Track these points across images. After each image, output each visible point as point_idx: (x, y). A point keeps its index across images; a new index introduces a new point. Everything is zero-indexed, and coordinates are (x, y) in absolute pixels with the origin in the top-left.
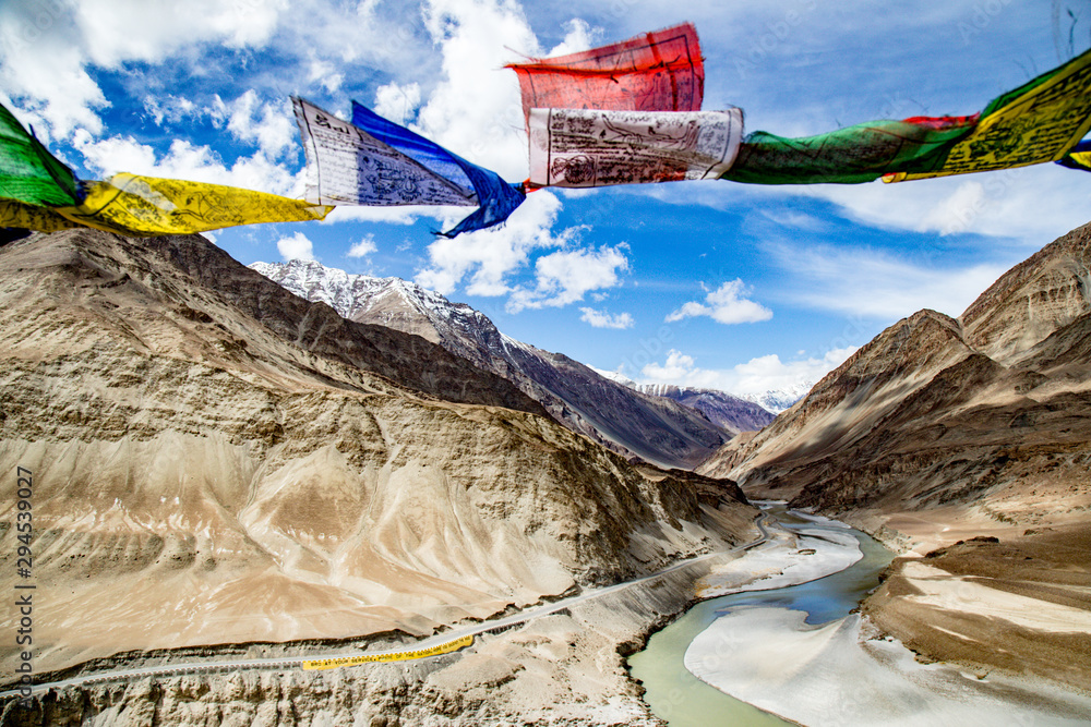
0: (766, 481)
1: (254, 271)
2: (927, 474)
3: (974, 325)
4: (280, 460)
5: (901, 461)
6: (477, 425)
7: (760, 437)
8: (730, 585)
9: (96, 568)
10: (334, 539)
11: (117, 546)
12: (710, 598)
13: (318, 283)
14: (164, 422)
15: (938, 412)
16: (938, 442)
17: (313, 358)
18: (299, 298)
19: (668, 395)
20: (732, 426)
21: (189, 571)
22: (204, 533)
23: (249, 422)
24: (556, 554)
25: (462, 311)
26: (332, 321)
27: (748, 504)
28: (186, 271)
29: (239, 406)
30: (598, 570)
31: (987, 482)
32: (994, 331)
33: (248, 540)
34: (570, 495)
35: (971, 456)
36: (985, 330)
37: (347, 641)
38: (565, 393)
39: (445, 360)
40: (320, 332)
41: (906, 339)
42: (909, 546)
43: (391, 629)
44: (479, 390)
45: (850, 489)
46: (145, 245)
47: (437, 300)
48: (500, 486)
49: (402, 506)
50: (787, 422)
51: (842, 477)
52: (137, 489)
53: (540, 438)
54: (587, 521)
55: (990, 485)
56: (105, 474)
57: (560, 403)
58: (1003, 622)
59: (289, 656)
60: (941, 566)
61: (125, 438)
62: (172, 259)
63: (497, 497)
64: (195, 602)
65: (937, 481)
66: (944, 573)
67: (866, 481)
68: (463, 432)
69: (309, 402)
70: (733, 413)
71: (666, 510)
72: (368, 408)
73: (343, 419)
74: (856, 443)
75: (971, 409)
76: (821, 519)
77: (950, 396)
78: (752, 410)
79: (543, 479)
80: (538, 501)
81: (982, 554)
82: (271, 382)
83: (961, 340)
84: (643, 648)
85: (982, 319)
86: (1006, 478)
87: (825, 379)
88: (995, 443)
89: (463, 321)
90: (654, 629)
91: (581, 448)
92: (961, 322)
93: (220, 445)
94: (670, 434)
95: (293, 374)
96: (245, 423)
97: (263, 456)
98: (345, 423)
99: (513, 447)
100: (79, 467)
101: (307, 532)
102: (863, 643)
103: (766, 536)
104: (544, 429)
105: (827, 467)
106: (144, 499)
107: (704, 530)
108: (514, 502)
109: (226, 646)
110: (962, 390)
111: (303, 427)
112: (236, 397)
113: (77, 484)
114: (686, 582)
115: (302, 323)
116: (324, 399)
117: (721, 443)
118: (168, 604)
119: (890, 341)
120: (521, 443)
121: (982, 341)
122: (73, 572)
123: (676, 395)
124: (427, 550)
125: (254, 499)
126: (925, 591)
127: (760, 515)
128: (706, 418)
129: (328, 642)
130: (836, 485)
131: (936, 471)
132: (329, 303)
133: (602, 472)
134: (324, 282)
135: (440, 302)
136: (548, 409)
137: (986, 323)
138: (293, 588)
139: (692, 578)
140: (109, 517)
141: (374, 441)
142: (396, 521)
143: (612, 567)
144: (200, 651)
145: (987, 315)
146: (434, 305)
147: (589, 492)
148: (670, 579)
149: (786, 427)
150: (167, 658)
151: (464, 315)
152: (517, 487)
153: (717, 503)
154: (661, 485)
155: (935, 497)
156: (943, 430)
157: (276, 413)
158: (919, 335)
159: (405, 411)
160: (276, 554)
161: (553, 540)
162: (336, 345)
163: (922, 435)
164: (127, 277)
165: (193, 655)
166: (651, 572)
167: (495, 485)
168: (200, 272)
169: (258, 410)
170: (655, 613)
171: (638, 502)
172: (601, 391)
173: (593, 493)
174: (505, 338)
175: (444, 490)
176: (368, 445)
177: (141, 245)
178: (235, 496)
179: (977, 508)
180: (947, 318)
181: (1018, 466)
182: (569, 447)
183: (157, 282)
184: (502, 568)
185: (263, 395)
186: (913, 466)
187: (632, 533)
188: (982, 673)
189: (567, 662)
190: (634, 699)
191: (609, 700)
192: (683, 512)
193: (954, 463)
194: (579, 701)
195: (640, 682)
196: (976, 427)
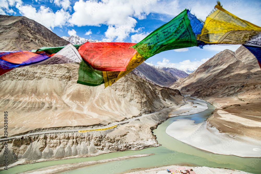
0: (186, 90)
1: (63, 39)
2: (224, 89)
3: (238, 54)
4: (71, 84)
5: (218, 86)
7: (185, 80)
8: (177, 114)
9: (30, 110)
10: (84, 103)
11: (34, 105)
12: (172, 117)
13: (78, 42)
14: (43, 76)
15: (228, 74)
16: (228, 82)
19: (163, 69)
20: (178, 77)
21: (51, 110)
22: (54, 102)
23: (63, 75)
24: (136, 106)
27: (181, 95)
28: (46, 39)
29: (61, 71)
30: (146, 110)
32: (243, 55)
33: (64, 103)
34: (140, 93)
35: (235, 85)
36: (241, 55)
37: (88, 126)
38: (138, 68)
41: (221, 56)
42: (219, 106)
43: (98, 123)
45: (206, 92)
46: (36, 32)
48: (123, 90)
49: (100, 95)
50: (191, 76)
51: (204, 89)
52: (38, 91)
53: (133, 79)
54: (143, 99)
55: (240, 92)
56: (30, 88)
57: (137, 71)
58: (240, 124)
59: (75, 129)
60: (226, 111)
61: (34, 80)
62: (42, 36)
63: (122, 93)
64: (53, 117)
65: (227, 91)
66: (227, 113)
67: (210, 91)
69: (77, 71)
70: (178, 74)
71: (162, 96)
74: (208, 81)
75: (236, 74)
76: (198, 99)
77: (231, 71)
78: (183, 73)
79: (133, 89)
80: (132, 94)
81: (236, 108)
82: (68, 66)
83: (235, 57)
84: (156, 128)
85: (241, 52)
86: (243, 91)
87: (201, 66)
88: (241, 82)
90: (159, 124)
91: (142, 82)
92: (235, 53)
93: (57, 81)
94: (163, 79)
95: (73, 64)
96: (62, 76)
97: (67, 83)
99: (126, 81)
100: (24, 86)
101: (78, 101)
102: (207, 128)
103: (186, 103)
104: (133, 77)
105: (200, 87)
106: (40, 94)
107: (171, 101)
108: (126, 94)
109: (61, 127)
110: (234, 69)
111: (76, 76)
112: (60, 69)
113: (24, 91)
114: (166, 113)
117: (175, 81)
118: (47, 118)
119: (218, 57)
120: (128, 80)
121: (240, 57)
122: (25, 111)
123: (165, 69)
124: (106, 105)
125: (65, 93)
126: (222, 117)
127: (184, 98)
128: (172, 75)
129: (84, 126)
130: (203, 91)
131: (227, 89)
133: (147, 87)
134: (80, 41)
136: (134, 72)
137: (242, 53)
138: (75, 114)
139: (168, 113)
140: (32, 98)
142: (99, 99)
143: (149, 110)
144: (55, 128)
145: (242, 51)
147: (144, 92)
148: (163, 112)
149: (191, 77)
150: (47, 130)
152: (127, 90)
153: (174, 95)
154: (161, 90)
155: (226, 95)
156: (229, 79)
157: (69, 73)
158: (225, 55)
160: (71, 106)
161: (135, 103)
163: (224, 80)
164: (32, 41)
165: (53, 129)
166: (158, 111)
167: (122, 90)
168: (49, 39)
169: (65, 72)
170: (159, 120)
171: (155, 94)
172: (147, 68)
173: (145, 92)
175: (110, 91)
177: (35, 32)
178: (61, 93)
179: (236, 98)
180: (232, 51)
181: (246, 88)
182: (139, 81)
183: (39, 42)
184: (124, 109)
185: (66, 69)
186: (221, 87)
187: (154, 102)
188: (234, 135)
189: (139, 131)
190: (154, 140)
191: (148, 140)
192: (166, 97)
193: (231, 87)
194: (142, 140)
195: (155, 136)
196: (237, 78)
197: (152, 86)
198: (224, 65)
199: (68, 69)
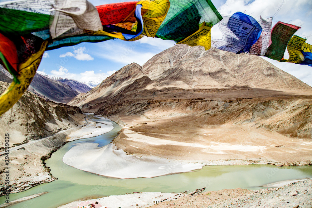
0: (88, 107)
2: (131, 106)
3: (146, 68)
5: (125, 103)
7: (87, 95)
8: (77, 137)
12: (71, 141)
15: (135, 90)
16: (134, 98)
19: (59, 80)
20: (78, 91)
24: (19, 130)
27: (82, 114)
30: (34, 135)
31: (145, 109)
32: (150, 70)
34: (25, 111)
35: (142, 102)
36: (148, 70)
42: (125, 125)
45: (111, 110)
50: (95, 90)
51: (109, 107)
54: (30, 119)
55: (146, 110)
60: (133, 130)
65: (134, 108)
66: (134, 132)
67: (116, 108)
71: (57, 115)
74: (113, 97)
76: (103, 118)
77: (138, 86)
78: (85, 86)
79: (15, 105)
80: (13, 113)
81: (143, 127)
83: (142, 72)
84: (50, 157)
85: (148, 67)
86: (149, 108)
87: (106, 79)
88: (148, 99)
90: (53, 152)
91: (29, 96)
92: (142, 67)
94: (59, 93)
102: (113, 151)
103: (87, 123)
105: (105, 104)
107: (69, 121)
110: (141, 85)
114: (63, 137)
117: (75, 96)
119: (124, 70)
121: (147, 73)
123: (62, 81)
126: (129, 137)
127: (86, 117)
128: (71, 88)
130: (108, 109)
131: (133, 106)
133: (36, 103)
137: (148, 68)
139: (65, 136)
143: (39, 133)
145: (149, 66)
147: (32, 110)
148: (58, 136)
149: (94, 92)
153: (73, 113)
154: (56, 108)
155: (132, 112)
156: (136, 95)
158: (132, 69)
161: (19, 126)
163: (130, 96)
166: (52, 134)
170: (54, 147)
171: (48, 113)
172: (36, 78)
173: (33, 110)
179: (142, 115)
180: (139, 65)
181: (152, 105)
186: (127, 104)
187: (46, 123)
188: (141, 156)
189: (24, 164)
190: (47, 173)
191: (39, 174)
192: (63, 116)
193: (138, 104)
194: (28, 176)
195: (49, 168)
196: (144, 95)
197: (43, 101)
198: (131, 80)
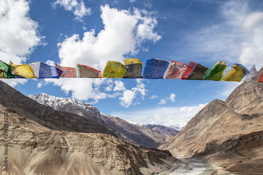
1: (29, 97)
3: (229, 103)
4: (36, 153)
6: (94, 139)
7: (175, 137)
13: (47, 100)
16: (223, 135)
17: (46, 122)
18: (42, 105)
20: (167, 135)
23: (27, 142)
25: (89, 106)
26: (51, 111)
29: (24, 137)
32: (234, 104)
34: (122, 158)
35: (232, 138)
36: (232, 104)
38: (119, 128)
39: (84, 120)
40: (48, 114)
41: (212, 107)
42: (218, 165)
44: (95, 129)
47: (82, 103)
48: (102, 156)
49: (73, 164)
50: (182, 132)
51: (198, 147)
53: (112, 142)
54: (127, 165)
55: (238, 146)
57: (118, 131)
60: (227, 170)
63: (101, 160)
65: (224, 146)
66: (229, 172)
67: (205, 148)
68: (90, 141)
69: (45, 135)
70: (167, 131)
71: (150, 160)
72: (62, 136)
73: (55, 139)
74: (201, 137)
75: (231, 125)
77: (225, 122)
78: (172, 130)
79: (114, 153)
80: (113, 160)
81: (238, 166)
82: (34, 130)
83: (226, 107)
85: (231, 101)
86: (242, 144)
87: (191, 120)
88: (238, 135)
89: (89, 109)
91: (124, 144)
92: (226, 102)
93: (18, 149)
95: (40, 127)
96: (26, 142)
97: (31, 152)
98: (56, 140)
99: (105, 145)
101: (45, 174)
104: (114, 139)
105: (194, 144)
107: (161, 165)
108: (106, 161)
110: (228, 120)
111: (43, 142)
112: (23, 135)
115: (42, 112)
116: (50, 134)
117: (164, 140)
119: (208, 108)
120: (107, 143)
121: (232, 107)
125: (28, 165)
127: (176, 160)
128: (159, 133)
131: (223, 143)
132: (50, 106)
133: (131, 150)
134: (49, 100)
135: (82, 104)
136: (115, 133)
137: (232, 102)
141: (64, 145)
142: (71, 169)
145: (232, 100)
146: (81, 105)
147: (127, 156)
149: (182, 134)
151: (90, 107)
152: (107, 156)
153: (164, 157)
154: (148, 153)
155: (224, 151)
156: (224, 132)
157: (35, 139)
158: (215, 106)
159: (73, 136)
161: (118, 172)
162: (52, 118)
163: (218, 134)
167: (100, 156)
169: (30, 138)
171: (141, 158)
173: (129, 157)
174: (101, 113)
176: (63, 147)
178: (23, 165)
180: (222, 101)
181: (245, 140)
182: (121, 144)
185: (31, 134)
187: (140, 168)
192: (155, 161)
193: (228, 141)
196: (232, 130)
197: (136, 148)
198: (216, 117)
199: (33, 133)
